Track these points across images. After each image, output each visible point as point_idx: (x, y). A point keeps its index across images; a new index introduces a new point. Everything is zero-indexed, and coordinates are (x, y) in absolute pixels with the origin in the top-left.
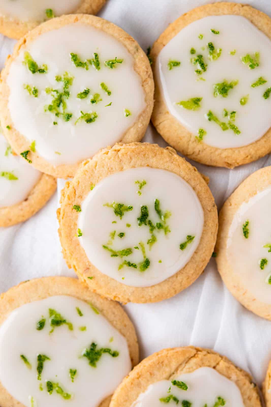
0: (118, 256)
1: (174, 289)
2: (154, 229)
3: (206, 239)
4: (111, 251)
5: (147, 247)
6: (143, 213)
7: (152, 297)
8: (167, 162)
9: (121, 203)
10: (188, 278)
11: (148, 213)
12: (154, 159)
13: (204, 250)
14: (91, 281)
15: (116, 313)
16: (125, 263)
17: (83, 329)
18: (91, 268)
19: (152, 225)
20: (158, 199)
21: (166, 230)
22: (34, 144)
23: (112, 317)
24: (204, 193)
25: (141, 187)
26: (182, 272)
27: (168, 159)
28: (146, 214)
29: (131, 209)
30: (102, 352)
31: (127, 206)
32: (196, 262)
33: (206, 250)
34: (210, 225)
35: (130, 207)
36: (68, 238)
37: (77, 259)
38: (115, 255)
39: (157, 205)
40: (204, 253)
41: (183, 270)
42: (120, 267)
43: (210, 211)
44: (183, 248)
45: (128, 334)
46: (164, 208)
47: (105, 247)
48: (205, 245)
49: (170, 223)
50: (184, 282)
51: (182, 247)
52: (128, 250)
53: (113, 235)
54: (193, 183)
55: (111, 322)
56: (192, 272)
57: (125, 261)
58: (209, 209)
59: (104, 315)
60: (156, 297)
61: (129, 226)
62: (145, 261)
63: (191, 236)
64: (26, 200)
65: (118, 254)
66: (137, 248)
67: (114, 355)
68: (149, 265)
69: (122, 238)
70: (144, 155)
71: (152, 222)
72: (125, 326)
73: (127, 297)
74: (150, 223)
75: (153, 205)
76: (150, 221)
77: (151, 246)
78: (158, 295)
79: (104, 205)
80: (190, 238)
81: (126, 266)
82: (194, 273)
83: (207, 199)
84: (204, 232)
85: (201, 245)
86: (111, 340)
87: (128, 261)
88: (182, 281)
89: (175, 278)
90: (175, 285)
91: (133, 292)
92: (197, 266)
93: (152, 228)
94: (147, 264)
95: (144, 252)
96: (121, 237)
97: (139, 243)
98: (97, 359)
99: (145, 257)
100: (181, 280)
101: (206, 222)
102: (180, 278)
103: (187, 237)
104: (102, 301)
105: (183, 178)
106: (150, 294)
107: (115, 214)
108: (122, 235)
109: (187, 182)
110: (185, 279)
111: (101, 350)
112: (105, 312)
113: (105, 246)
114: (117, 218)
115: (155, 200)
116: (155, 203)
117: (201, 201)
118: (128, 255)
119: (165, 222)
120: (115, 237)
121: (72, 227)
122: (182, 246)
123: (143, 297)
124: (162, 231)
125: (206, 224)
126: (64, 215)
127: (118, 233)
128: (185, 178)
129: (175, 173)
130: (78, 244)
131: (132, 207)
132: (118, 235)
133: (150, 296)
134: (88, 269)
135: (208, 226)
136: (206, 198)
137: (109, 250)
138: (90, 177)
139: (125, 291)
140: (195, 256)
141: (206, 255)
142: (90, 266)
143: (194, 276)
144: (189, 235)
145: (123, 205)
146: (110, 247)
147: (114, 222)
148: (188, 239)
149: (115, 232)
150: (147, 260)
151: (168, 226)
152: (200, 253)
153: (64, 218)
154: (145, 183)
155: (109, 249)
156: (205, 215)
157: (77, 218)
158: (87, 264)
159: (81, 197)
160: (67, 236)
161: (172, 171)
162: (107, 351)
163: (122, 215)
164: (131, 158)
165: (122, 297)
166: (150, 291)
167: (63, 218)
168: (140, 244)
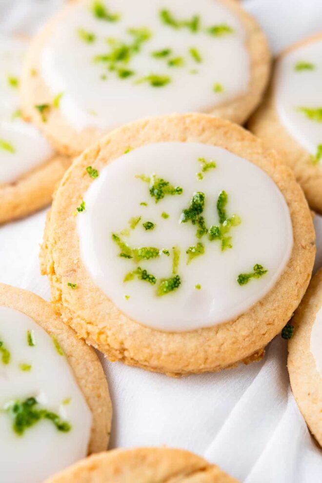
0: (131, 257)
1: (206, 352)
2: (205, 233)
3: (283, 289)
4: (123, 246)
5: (183, 257)
6: (195, 206)
7: (164, 353)
8: (258, 153)
9: (166, 180)
10: (234, 343)
11: (203, 207)
12: (239, 144)
13: (276, 305)
14: (72, 291)
15: (91, 370)
16: (138, 272)
17: (26, 368)
18: (79, 271)
19: (203, 225)
20: (227, 193)
21: (225, 244)
22: (60, 97)
23: (81, 372)
24: (303, 217)
25: (205, 169)
26: (228, 327)
27: (260, 151)
28: (199, 208)
29: (180, 192)
30: (42, 416)
31: (173, 188)
32: (257, 320)
33: (278, 307)
34: (298, 268)
35: (178, 189)
36: (60, 216)
37: (61, 250)
38: (126, 255)
39: (222, 201)
40: (275, 310)
41: (231, 323)
42: (128, 278)
43: (304, 248)
44: (243, 282)
45: (99, 410)
46: (231, 209)
47: (115, 237)
48: (279, 297)
49: (235, 234)
50: (225, 345)
51: (243, 279)
52: (152, 250)
53: (135, 223)
54: (289, 196)
55: (77, 380)
56: (245, 333)
57: (139, 268)
58: (304, 244)
59: (69, 363)
60: (170, 355)
61: (165, 216)
62: (173, 278)
63: (262, 268)
64: (14, 184)
65: (132, 255)
66: (168, 252)
67: (62, 428)
68: (177, 287)
69: (148, 230)
70: (226, 133)
71: (204, 221)
72: (99, 396)
73: (121, 337)
74: (201, 222)
75: (216, 199)
76: (202, 218)
77: (191, 258)
78: (175, 353)
79: (137, 177)
80: (259, 271)
81: (137, 278)
82: (248, 336)
83: (304, 227)
84: (285, 276)
85: (274, 295)
86: (66, 402)
87: (143, 269)
88: (222, 344)
89: (212, 334)
90: (209, 346)
91: (135, 332)
92: (256, 328)
93: (202, 230)
94: (175, 283)
95: (175, 264)
96: (146, 229)
97: (174, 246)
98: (29, 424)
99: (174, 272)
100: (221, 342)
101: (294, 260)
102: (221, 335)
103: (255, 266)
104: (75, 341)
105: (277, 183)
106: (163, 345)
107: (150, 192)
108: (149, 226)
109: (281, 191)
110: (229, 342)
111: (43, 412)
112: (73, 359)
113: (116, 235)
114: (151, 200)
115: (221, 193)
116: (220, 198)
117: (294, 227)
118: (151, 258)
119: (227, 229)
120: (136, 227)
121: (74, 200)
122: (241, 278)
123: (148, 346)
124: (217, 243)
125: (292, 265)
126: (67, 179)
127: (144, 221)
128: (280, 184)
129: (266, 172)
130: (73, 228)
131: (181, 190)
132: (143, 224)
133: (161, 349)
134: (74, 271)
135: (294, 269)
136: (303, 225)
137: (119, 244)
138: (129, 138)
139: (121, 325)
140: (259, 308)
141: (278, 316)
142: (79, 267)
143: (246, 344)
144: (259, 264)
145: (168, 183)
146: (124, 239)
147: (144, 204)
148: (255, 270)
149: (140, 219)
150: (177, 278)
151: (230, 238)
152: (268, 306)
153: (66, 185)
154: (213, 166)
155: (121, 242)
156: (295, 249)
157: (87, 188)
158: (75, 262)
159: (105, 161)
160: (59, 212)
161: (261, 167)
162: (51, 417)
163: (161, 197)
164: (203, 130)
165: (113, 334)
166: (164, 339)
167: (64, 184)
168: (173, 248)
